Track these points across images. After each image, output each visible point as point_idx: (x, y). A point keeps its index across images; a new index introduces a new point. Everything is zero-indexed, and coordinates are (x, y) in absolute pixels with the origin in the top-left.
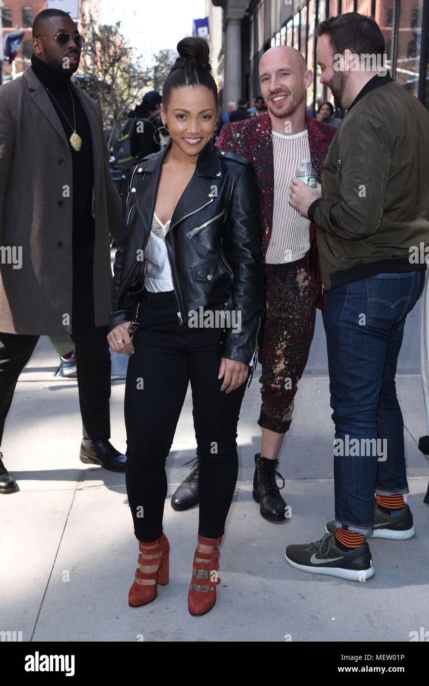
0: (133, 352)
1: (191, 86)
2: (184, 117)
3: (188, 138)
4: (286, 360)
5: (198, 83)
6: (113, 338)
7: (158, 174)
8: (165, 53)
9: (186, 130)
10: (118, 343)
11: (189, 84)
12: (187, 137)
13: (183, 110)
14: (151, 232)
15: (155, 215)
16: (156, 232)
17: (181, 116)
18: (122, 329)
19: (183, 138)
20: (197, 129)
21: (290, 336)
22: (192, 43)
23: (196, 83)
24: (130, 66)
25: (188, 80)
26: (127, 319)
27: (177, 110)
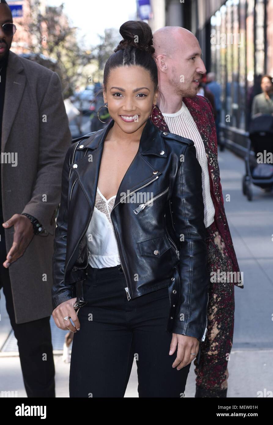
0: (78, 329)
1: (127, 66)
2: (121, 96)
3: (124, 116)
4: (218, 324)
5: (135, 63)
6: (59, 316)
7: (100, 150)
8: (108, 32)
9: (122, 107)
10: (65, 320)
11: (125, 64)
12: (123, 114)
13: (118, 88)
14: (95, 207)
15: (98, 190)
16: (99, 206)
17: (118, 95)
18: (68, 305)
19: (120, 116)
20: (132, 107)
21: (220, 298)
22: (133, 27)
23: (132, 63)
24: (75, 45)
25: (125, 60)
26: (72, 296)
27: (113, 88)
